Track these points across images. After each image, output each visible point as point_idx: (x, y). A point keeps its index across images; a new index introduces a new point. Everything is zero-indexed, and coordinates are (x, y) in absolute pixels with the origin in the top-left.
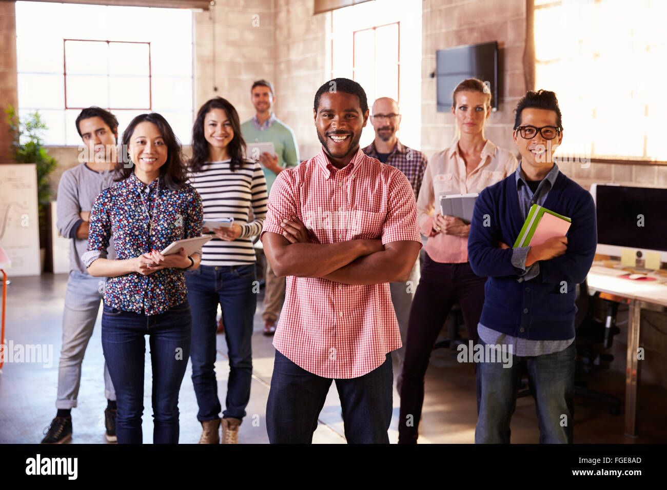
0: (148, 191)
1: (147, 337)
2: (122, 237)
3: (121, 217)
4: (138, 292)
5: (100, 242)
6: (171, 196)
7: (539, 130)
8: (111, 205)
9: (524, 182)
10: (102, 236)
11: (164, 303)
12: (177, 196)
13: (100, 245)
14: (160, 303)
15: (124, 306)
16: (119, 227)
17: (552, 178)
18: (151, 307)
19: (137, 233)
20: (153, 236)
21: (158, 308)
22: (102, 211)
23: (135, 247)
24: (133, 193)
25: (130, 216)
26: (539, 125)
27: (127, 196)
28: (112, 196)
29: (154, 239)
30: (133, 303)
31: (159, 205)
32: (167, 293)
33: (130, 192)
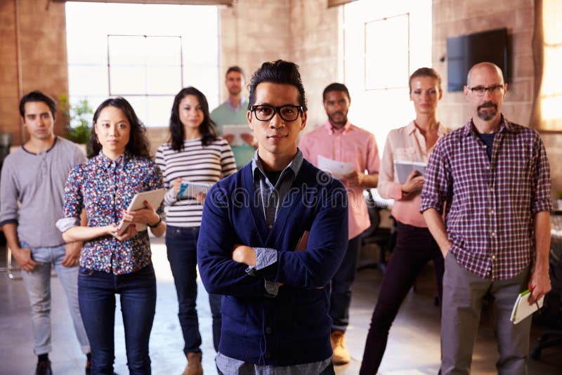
0: (114, 165)
1: (118, 297)
2: (91, 206)
3: (91, 190)
4: (107, 254)
5: (74, 210)
6: (134, 170)
7: (277, 109)
8: (82, 178)
9: (263, 172)
10: (75, 204)
11: (129, 264)
12: (139, 170)
13: (74, 212)
14: (126, 263)
15: (96, 266)
16: (89, 198)
18: (119, 268)
19: (104, 203)
20: (119, 204)
21: (125, 268)
22: (73, 184)
23: (103, 215)
24: (102, 168)
25: (99, 188)
27: (96, 171)
28: (83, 171)
29: (120, 207)
30: (103, 263)
31: (124, 178)
32: (132, 256)
33: (99, 167)
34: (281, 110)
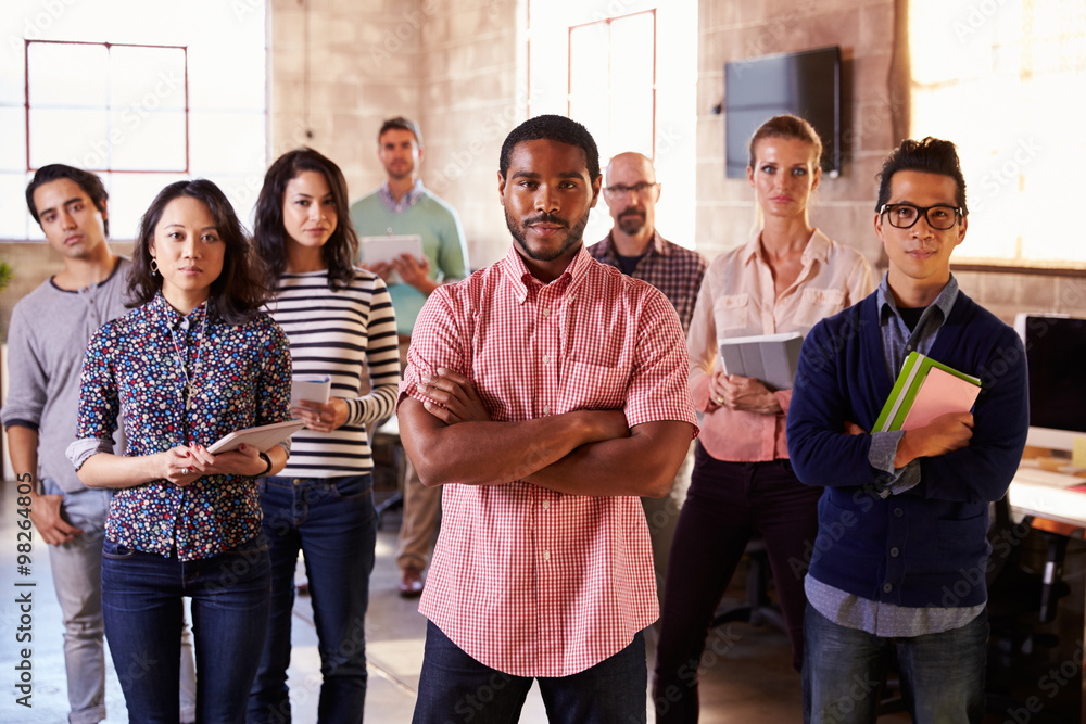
0: (185, 325)
1: (188, 601)
2: (135, 413)
3: (135, 376)
4: (165, 517)
5: (99, 422)
6: (229, 335)
7: (923, 211)
8: (117, 352)
9: (894, 310)
10: (102, 410)
11: (213, 537)
12: (241, 337)
13: (100, 427)
14: (206, 537)
15: (140, 542)
16: (130, 395)
17: (946, 303)
18: (189, 546)
19: (163, 406)
20: (194, 411)
21: (203, 547)
22: (100, 364)
23: (159, 432)
24: (159, 329)
25: (151, 373)
26: (925, 202)
27: (148, 335)
28: (119, 335)
29: (195, 417)
30: (157, 536)
31: (208, 352)
32: (219, 520)
33: (153, 327)
34: (929, 212)
